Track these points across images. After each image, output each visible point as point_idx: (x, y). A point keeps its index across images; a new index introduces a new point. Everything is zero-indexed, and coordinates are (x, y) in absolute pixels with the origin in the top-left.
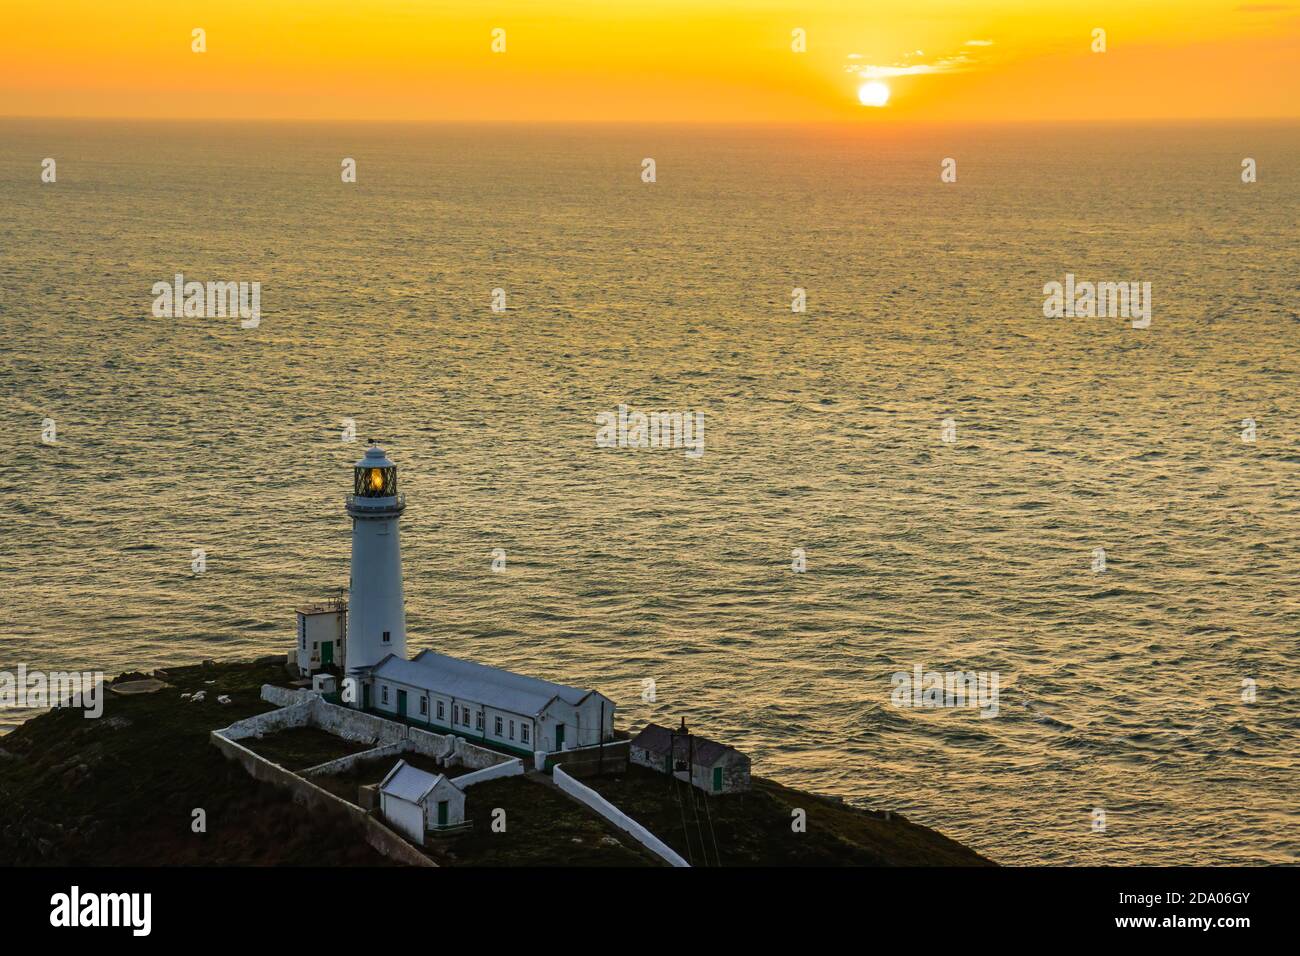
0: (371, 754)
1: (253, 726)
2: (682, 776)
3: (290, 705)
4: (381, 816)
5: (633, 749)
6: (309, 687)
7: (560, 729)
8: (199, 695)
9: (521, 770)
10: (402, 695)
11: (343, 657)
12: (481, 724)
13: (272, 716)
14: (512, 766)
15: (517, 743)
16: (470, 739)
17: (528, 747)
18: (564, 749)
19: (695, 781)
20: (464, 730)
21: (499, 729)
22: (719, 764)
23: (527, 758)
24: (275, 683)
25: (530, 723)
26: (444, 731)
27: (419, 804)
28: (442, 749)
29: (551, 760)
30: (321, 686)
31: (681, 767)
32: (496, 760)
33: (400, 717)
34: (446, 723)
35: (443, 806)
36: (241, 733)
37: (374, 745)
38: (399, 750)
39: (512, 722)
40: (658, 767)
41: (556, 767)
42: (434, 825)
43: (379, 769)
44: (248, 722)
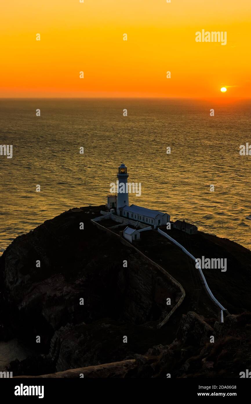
0: (122, 225)
1: (99, 219)
3: (106, 215)
4: (124, 238)
6: (110, 211)
7: (159, 221)
8: (88, 212)
9: (151, 229)
10: (128, 213)
11: (116, 205)
12: (143, 219)
13: (102, 217)
14: (149, 228)
15: (150, 223)
16: (141, 222)
17: (153, 224)
18: (160, 225)
19: (186, 232)
21: (147, 220)
22: (191, 228)
23: (153, 226)
24: (103, 210)
25: (153, 220)
26: (136, 221)
27: (131, 235)
28: (135, 224)
29: (157, 227)
30: (112, 211)
31: (183, 229)
32: (146, 227)
33: (128, 218)
34: (136, 219)
35: (136, 235)
36: (96, 220)
37: (122, 223)
38: (127, 224)
39: (150, 219)
40: (179, 229)
41: (158, 229)
42: (134, 239)
43: (123, 228)
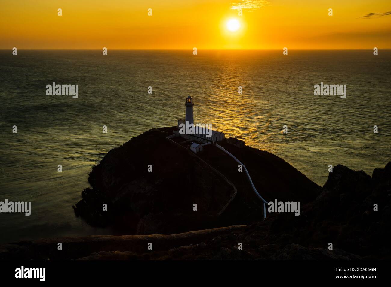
0: (189, 141)
1: (171, 136)
2: (235, 145)
4: (191, 150)
5: (228, 141)
7: (217, 138)
8: (164, 132)
9: (211, 144)
13: (174, 135)
14: (209, 143)
15: (210, 140)
16: (203, 139)
17: (212, 140)
18: (217, 141)
19: (237, 146)
20: (202, 138)
22: (240, 143)
23: (212, 142)
26: (199, 138)
27: (196, 148)
28: (199, 140)
29: (215, 142)
32: (207, 142)
33: (193, 136)
35: (199, 148)
36: (170, 137)
37: (189, 140)
40: (231, 144)
41: (216, 143)
42: (198, 151)
43: (190, 143)
44: (172, 136)
